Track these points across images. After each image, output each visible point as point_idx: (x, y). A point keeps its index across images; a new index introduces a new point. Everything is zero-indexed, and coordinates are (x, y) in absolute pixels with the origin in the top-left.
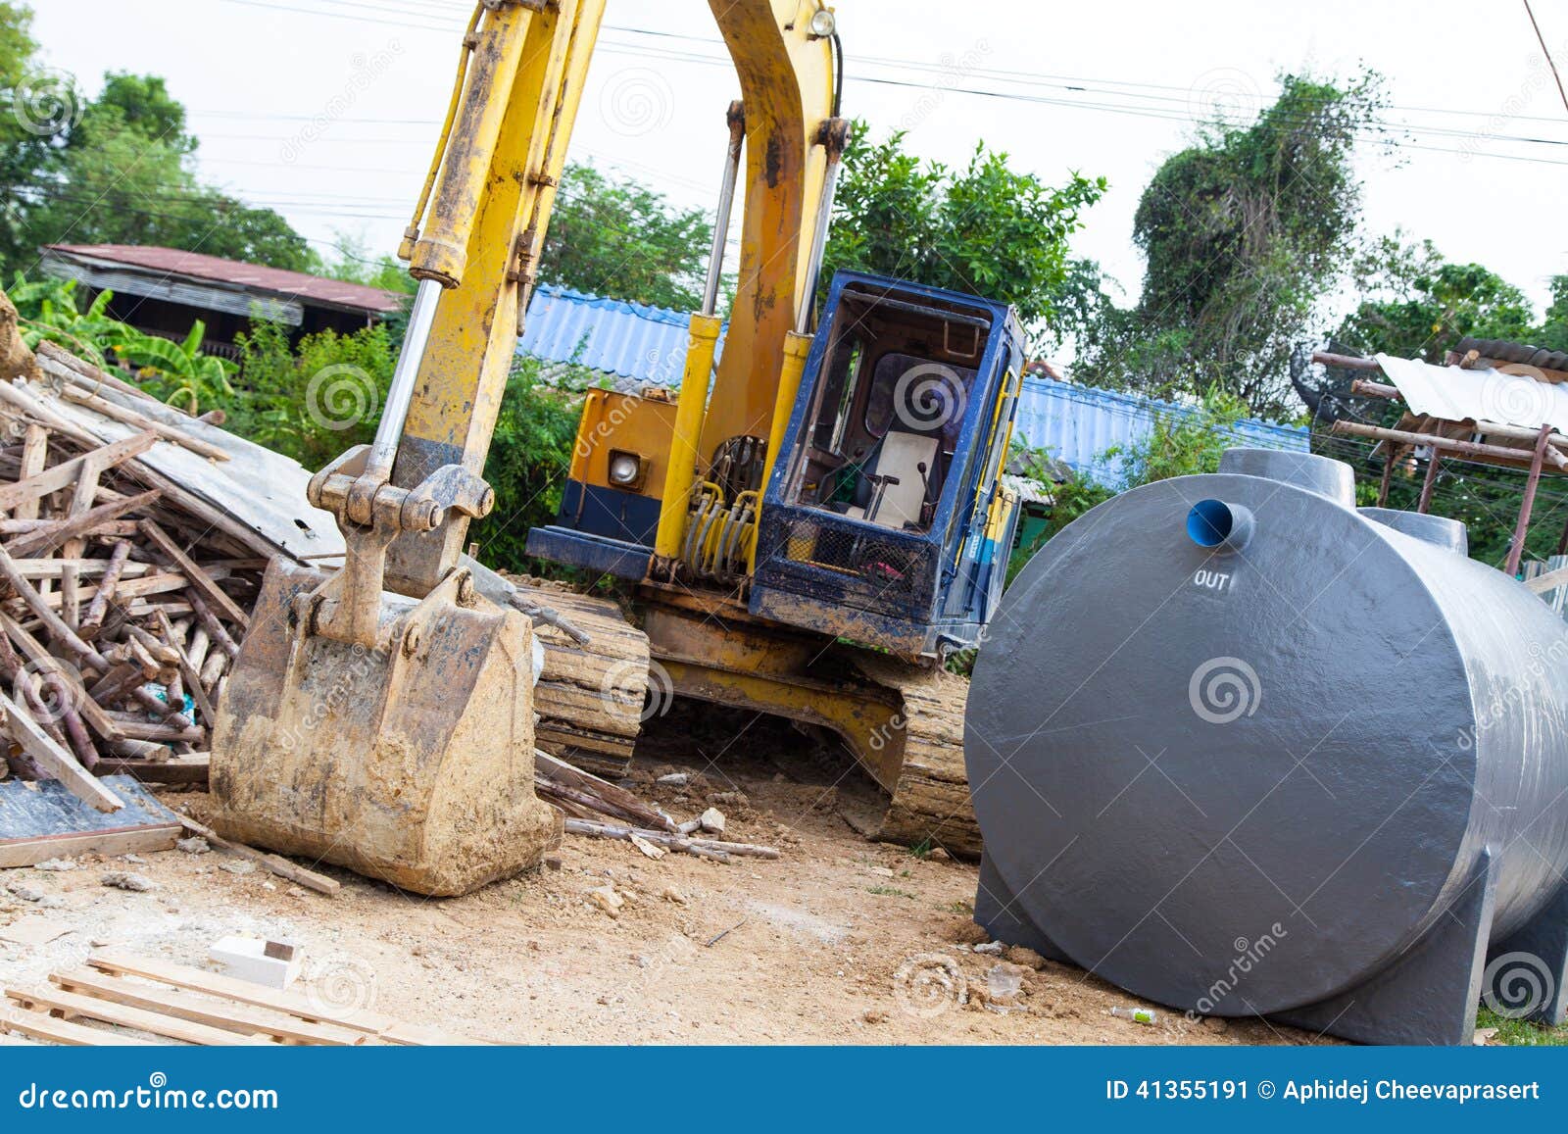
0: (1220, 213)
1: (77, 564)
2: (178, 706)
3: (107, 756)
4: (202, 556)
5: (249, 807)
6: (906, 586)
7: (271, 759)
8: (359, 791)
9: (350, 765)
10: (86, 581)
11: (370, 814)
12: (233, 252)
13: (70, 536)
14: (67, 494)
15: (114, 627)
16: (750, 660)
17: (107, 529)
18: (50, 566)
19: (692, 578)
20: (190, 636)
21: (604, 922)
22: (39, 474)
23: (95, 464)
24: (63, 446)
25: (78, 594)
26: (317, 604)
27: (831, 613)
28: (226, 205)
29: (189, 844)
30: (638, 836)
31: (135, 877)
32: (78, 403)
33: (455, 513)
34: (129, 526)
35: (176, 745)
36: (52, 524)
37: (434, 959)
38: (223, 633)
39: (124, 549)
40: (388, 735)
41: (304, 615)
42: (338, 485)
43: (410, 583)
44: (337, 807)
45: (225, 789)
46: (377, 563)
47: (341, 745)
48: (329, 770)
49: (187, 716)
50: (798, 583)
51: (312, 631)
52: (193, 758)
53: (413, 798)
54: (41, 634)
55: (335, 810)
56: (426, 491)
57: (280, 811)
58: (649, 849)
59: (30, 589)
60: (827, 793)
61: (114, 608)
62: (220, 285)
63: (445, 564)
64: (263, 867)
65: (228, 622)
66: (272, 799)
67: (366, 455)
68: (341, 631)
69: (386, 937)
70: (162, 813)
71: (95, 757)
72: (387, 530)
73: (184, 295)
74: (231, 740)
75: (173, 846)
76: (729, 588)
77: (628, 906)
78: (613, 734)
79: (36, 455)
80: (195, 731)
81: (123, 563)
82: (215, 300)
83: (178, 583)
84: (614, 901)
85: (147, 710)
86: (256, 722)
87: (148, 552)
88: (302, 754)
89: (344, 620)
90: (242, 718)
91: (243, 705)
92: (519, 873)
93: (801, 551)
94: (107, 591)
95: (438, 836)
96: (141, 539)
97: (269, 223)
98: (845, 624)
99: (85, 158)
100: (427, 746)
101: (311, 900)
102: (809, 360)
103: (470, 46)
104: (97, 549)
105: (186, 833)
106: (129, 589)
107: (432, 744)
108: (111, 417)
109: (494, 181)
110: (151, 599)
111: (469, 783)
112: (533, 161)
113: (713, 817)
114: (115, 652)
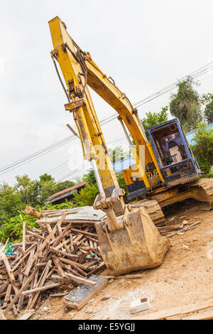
0: (181, 105)
1: (65, 242)
2: (94, 256)
3: (88, 273)
4: (83, 229)
5: (117, 269)
6: (190, 168)
7: (116, 258)
8: (134, 255)
9: (130, 251)
10: (68, 244)
11: (139, 258)
12: (65, 188)
13: (62, 238)
14: (57, 231)
15: (77, 249)
16: (171, 195)
17: (67, 233)
18: (61, 245)
19: (155, 188)
20: (89, 243)
21: (189, 253)
22: (52, 231)
23: (59, 224)
24: (53, 225)
25: (68, 247)
26: (107, 226)
27: (180, 180)
28: (62, 183)
29: (110, 281)
30: (179, 232)
31: (106, 296)
32: (52, 217)
33: (120, 196)
34: (70, 231)
35: (97, 263)
36: (58, 238)
37: (170, 280)
38: (93, 239)
39: (71, 235)
40: (133, 242)
41: (106, 230)
42: (98, 204)
43: (120, 213)
44: (132, 260)
45: (111, 268)
46: (112, 213)
47: (126, 249)
48: (127, 255)
49: (96, 257)
50: (172, 178)
51: (109, 232)
52: (102, 264)
53: (145, 251)
54: (66, 257)
55: (132, 261)
56: (113, 196)
57: (123, 266)
58: (181, 234)
59: (60, 251)
60: (196, 208)
61: (75, 246)
62: (66, 193)
63: (123, 207)
64: (126, 279)
65: (93, 237)
66: (120, 265)
67: (100, 196)
68: (114, 229)
69: (157, 281)
70: (103, 278)
71: (86, 274)
72: (111, 206)
73: (62, 197)
74: (107, 259)
75: (108, 284)
76: (162, 186)
77: (190, 246)
78: (160, 218)
79: (50, 229)
80: (99, 259)
81: (72, 237)
82: (66, 195)
83: (82, 235)
84: (187, 247)
85: (89, 260)
86: (109, 253)
87: (75, 233)
88: (120, 255)
89: (113, 226)
90: (106, 254)
91: (105, 252)
92: (167, 252)
93: (169, 174)
94: (72, 244)
95: (153, 255)
96: (73, 232)
97: (67, 182)
98: (183, 180)
99: (42, 188)
100: (142, 240)
101: (138, 281)
102: (152, 145)
103: (75, 119)
104: (67, 238)
105: (109, 279)
106: (75, 241)
107: (142, 239)
108: (58, 216)
109: (92, 138)
110: (79, 241)
111: (152, 242)
112: (97, 132)
113: (185, 222)
114: (79, 253)
